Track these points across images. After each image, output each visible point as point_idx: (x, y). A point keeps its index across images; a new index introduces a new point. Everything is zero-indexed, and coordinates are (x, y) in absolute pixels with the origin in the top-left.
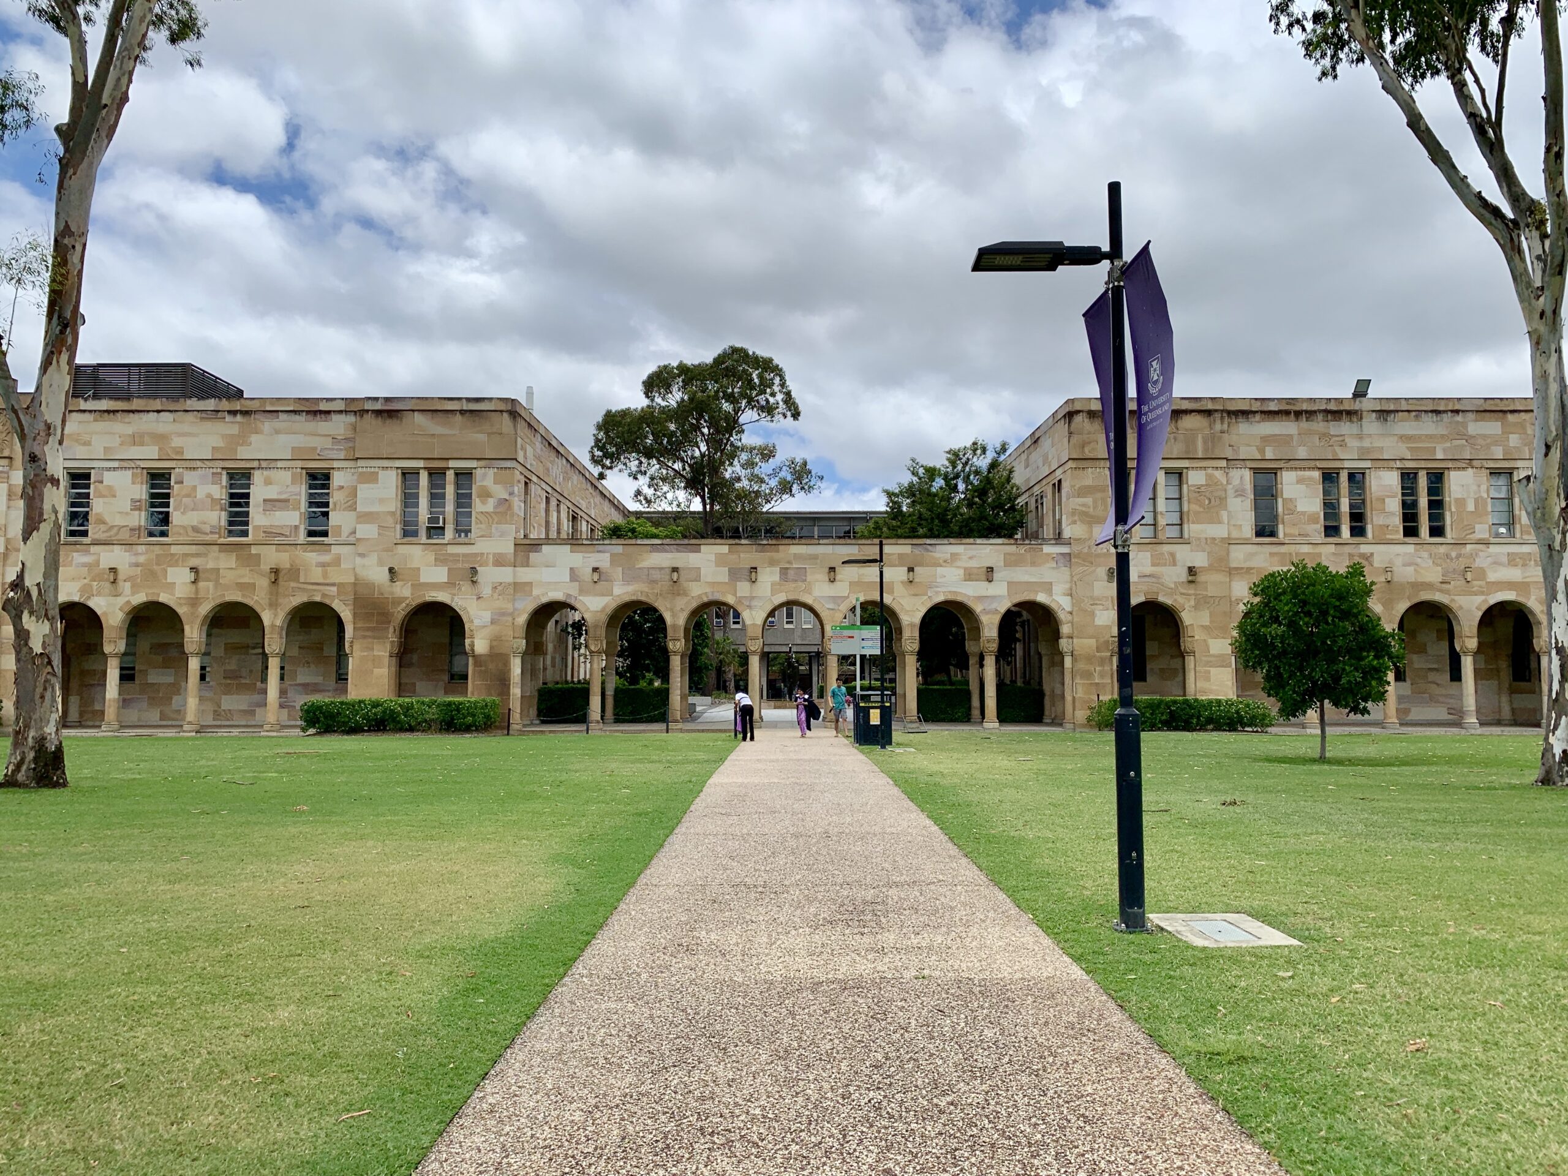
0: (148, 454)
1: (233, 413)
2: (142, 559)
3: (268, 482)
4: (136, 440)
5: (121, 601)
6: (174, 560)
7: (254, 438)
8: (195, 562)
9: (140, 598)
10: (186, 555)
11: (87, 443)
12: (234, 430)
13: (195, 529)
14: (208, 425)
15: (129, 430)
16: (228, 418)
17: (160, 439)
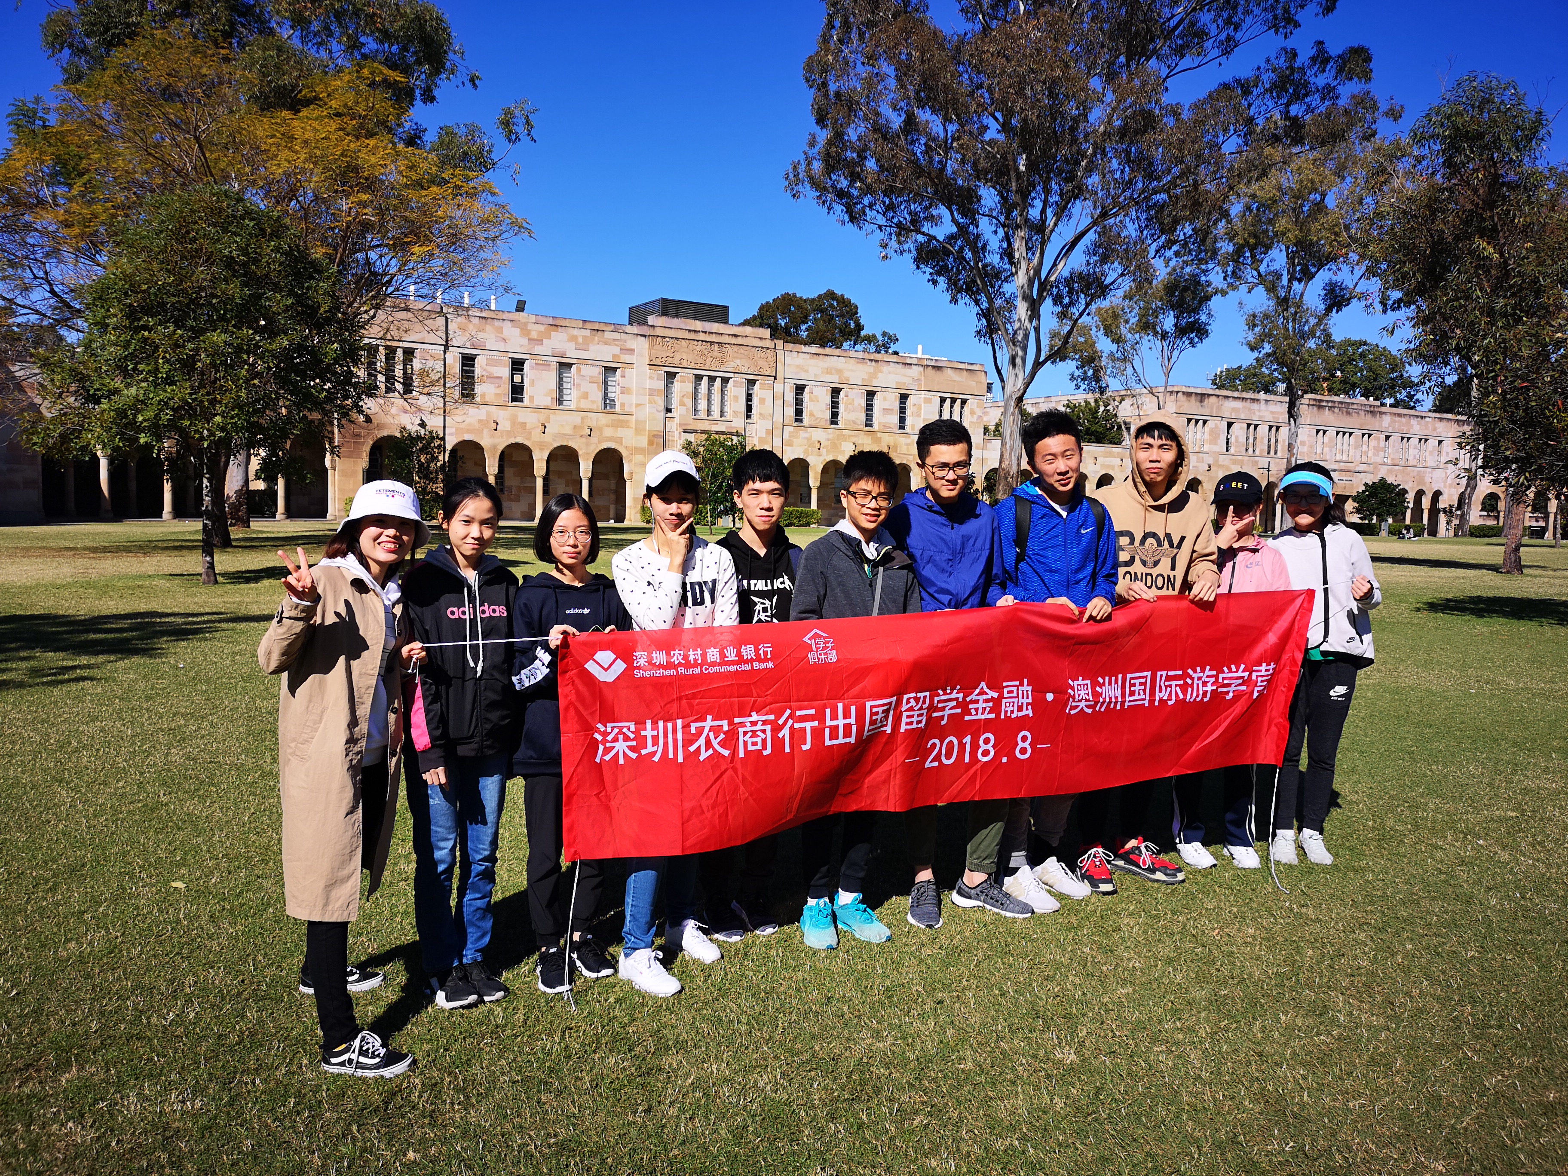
0: (834, 380)
1: (871, 360)
2: (831, 437)
3: (885, 399)
4: (828, 371)
5: (822, 459)
6: (844, 438)
7: (880, 375)
8: (854, 440)
9: (830, 458)
10: (850, 436)
11: (807, 371)
12: (871, 370)
13: (854, 422)
14: (860, 366)
15: (826, 365)
16: (869, 363)
17: (839, 372)
